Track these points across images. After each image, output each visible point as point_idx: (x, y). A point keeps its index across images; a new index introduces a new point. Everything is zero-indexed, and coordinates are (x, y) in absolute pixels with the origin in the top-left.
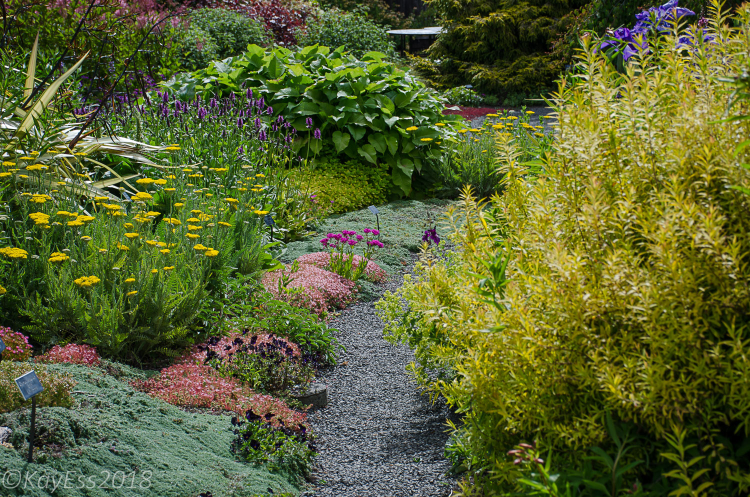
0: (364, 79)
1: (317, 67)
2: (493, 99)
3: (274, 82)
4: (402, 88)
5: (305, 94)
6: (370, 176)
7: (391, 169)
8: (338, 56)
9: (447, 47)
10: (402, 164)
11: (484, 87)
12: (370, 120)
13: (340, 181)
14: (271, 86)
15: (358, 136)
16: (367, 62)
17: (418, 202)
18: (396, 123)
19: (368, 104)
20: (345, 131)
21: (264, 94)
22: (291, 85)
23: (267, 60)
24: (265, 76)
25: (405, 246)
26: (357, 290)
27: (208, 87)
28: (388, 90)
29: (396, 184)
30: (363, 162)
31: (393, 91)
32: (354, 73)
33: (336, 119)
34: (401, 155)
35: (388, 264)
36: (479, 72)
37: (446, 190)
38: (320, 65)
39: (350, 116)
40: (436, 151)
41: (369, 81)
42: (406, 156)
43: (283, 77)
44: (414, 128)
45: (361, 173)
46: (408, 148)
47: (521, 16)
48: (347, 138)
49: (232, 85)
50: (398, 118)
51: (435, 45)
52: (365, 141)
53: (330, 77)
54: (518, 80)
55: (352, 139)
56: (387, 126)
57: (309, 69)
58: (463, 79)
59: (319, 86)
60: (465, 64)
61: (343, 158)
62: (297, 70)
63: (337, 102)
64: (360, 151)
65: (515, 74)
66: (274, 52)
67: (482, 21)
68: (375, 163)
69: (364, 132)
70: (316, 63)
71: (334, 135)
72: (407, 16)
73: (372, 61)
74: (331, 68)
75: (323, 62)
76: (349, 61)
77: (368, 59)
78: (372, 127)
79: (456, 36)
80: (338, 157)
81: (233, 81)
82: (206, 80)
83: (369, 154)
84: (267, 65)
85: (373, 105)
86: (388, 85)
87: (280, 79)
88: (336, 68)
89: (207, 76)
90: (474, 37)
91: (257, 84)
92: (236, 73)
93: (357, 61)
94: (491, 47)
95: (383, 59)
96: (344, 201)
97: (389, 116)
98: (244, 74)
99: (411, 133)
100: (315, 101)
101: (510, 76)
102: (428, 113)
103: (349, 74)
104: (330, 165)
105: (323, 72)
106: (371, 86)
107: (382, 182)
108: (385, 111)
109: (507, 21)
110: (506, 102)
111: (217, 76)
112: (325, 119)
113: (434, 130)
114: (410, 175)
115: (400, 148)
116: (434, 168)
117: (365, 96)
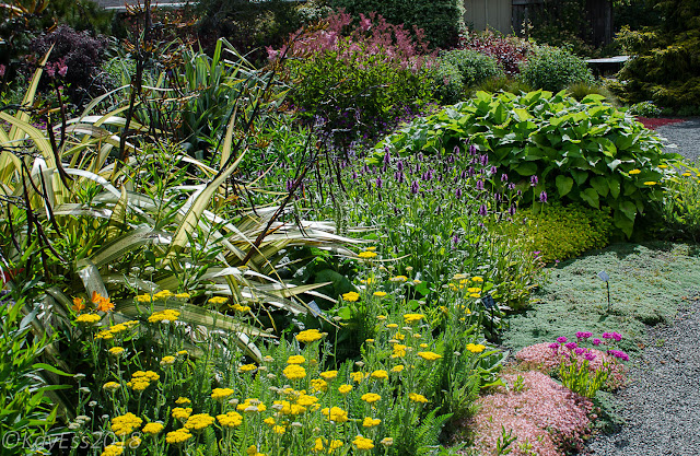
0: (586, 122)
1: (540, 112)
2: (669, 110)
3: (500, 127)
4: (622, 129)
5: (530, 139)
6: (591, 219)
7: (613, 211)
8: (559, 100)
9: (632, 72)
10: (624, 206)
11: (661, 101)
12: (592, 164)
13: (562, 225)
14: (496, 132)
15: (581, 180)
16: (587, 105)
17: (640, 247)
18: (619, 167)
19: (591, 147)
20: (568, 175)
21: (490, 140)
22: (515, 131)
23: (494, 105)
24: (492, 121)
25: (639, 318)
26: (595, 416)
27: (439, 132)
28: (610, 132)
29: (618, 226)
30: (586, 205)
31: (614, 134)
32: (576, 117)
33: (560, 164)
34: (623, 197)
35: (624, 349)
36: (659, 90)
37: (668, 232)
38: (543, 110)
39: (573, 161)
40: (659, 192)
41: (590, 124)
42: (628, 199)
43: (508, 122)
44: (637, 171)
45: (583, 215)
46: (630, 191)
47: (692, 47)
48: (570, 183)
49: (461, 131)
50: (619, 162)
51: (622, 70)
52: (587, 185)
53: (554, 122)
54: (690, 96)
55: (575, 183)
56: (609, 169)
57: (532, 114)
58: (645, 97)
59: (543, 131)
60: (647, 84)
61: (565, 201)
62: (521, 115)
63: (561, 146)
64: (582, 195)
65: (687, 91)
66: (500, 98)
67: (662, 52)
68: (597, 207)
69: (586, 176)
70: (539, 107)
71: (558, 179)
72: (597, 48)
73: (592, 104)
74: (554, 112)
75: (546, 107)
76: (571, 105)
77: (588, 101)
78: (595, 171)
79: (640, 64)
80: (560, 200)
81: (462, 128)
82: (437, 126)
83: (591, 197)
84: (494, 111)
85: (594, 149)
86: (610, 128)
87: (505, 125)
88: (559, 112)
89: (438, 121)
90: (654, 64)
91: (484, 129)
92: (464, 119)
93: (579, 104)
94: (667, 71)
95: (602, 101)
96: (567, 247)
97: (611, 160)
98: (472, 120)
99: (633, 176)
100: (539, 146)
101: (683, 93)
102: (649, 154)
103: (571, 119)
104: (552, 209)
105: (547, 117)
106: (594, 130)
107: (604, 225)
108: (607, 154)
109: (681, 52)
110: (680, 112)
111: (447, 122)
112: (548, 164)
113: (656, 172)
114: (633, 219)
115: (622, 190)
116: (656, 210)
117: (587, 139)
